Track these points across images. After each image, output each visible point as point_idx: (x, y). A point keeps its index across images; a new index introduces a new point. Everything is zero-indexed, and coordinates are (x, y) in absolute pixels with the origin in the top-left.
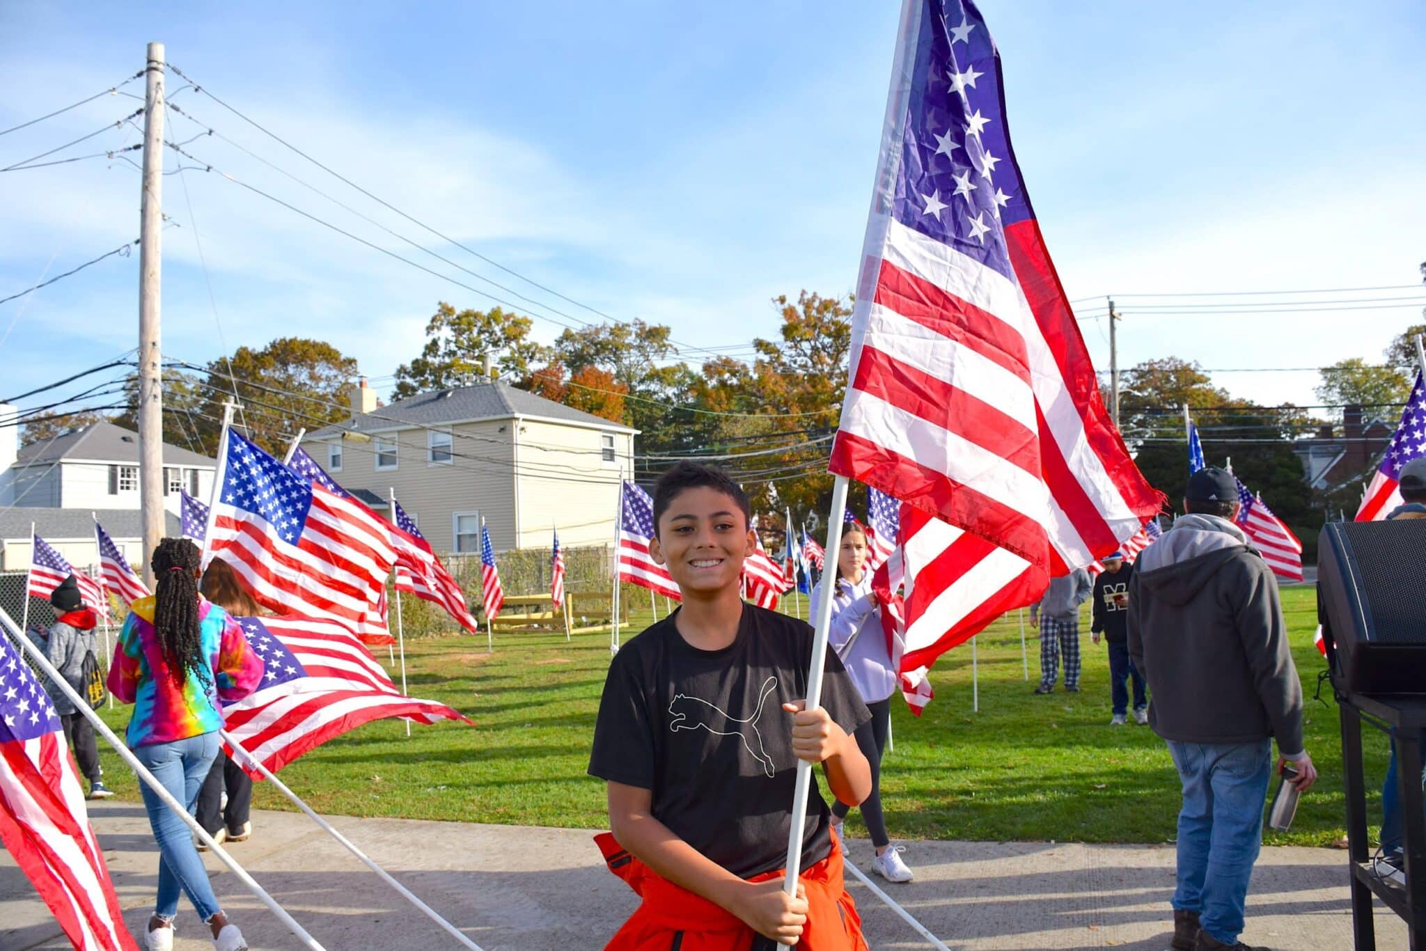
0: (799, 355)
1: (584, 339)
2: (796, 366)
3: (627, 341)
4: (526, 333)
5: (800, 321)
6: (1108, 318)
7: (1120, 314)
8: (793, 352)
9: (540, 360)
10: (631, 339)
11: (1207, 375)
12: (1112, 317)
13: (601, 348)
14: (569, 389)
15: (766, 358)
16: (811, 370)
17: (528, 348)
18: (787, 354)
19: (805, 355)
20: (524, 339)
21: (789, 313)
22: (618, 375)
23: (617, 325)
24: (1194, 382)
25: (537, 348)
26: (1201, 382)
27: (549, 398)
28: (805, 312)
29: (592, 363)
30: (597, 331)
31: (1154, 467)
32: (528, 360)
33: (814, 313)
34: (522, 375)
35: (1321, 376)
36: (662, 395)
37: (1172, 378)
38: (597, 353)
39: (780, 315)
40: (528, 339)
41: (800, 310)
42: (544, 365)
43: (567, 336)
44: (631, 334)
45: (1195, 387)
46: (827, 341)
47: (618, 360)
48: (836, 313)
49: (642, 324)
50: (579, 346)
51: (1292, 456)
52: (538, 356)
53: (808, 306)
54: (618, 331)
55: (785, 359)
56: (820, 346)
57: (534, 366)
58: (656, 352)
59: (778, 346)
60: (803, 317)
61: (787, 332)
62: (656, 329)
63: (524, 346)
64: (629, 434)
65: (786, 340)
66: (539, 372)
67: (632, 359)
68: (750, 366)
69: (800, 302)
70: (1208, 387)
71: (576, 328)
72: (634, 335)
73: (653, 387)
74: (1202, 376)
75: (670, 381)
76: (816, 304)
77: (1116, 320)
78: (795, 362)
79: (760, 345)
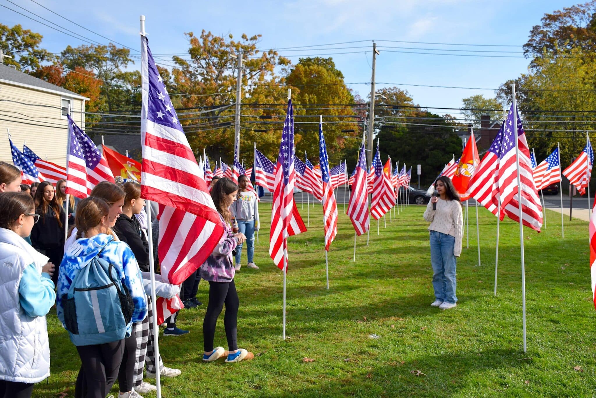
0: (199, 67)
1: (80, 53)
2: (197, 73)
3: (105, 56)
4: (38, 43)
5: (200, 47)
6: (372, 53)
7: (379, 51)
8: (196, 65)
9: (48, 60)
10: (108, 55)
11: (411, 97)
12: (375, 52)
13: (89, 58)
14: (66, 78)
15: (180, 68)
16: (206, 76)
17: (40, 53)
18: (193, 66)
19: (203, 68)
20: (37, 47)
21: (194, 41)
22: (99, 76)
23: (99, 46)
24: (405, 101)
25: (45, 53)
26: (408, 101)
27: (53, 83)
28: (204, 43)
29: (83, 67)
30: (87, 49)
31: (387, 140)
32: (40, 60)
33: (209, 44)
34: (36, 68)
35: (463, 103)
36: (125, 89)
37: (394, 98)
38: (87, 61)
39: (189, 43)
40: (41, 46)
41: (201, 41)
42: (50, 64)
43: (69, 51)
44: (107, 52)
45: (406, 103)
46: (216, 60)
47: (100, 67)
48: (222, 45)
49: (114, 47)
50: (76, 56)
51: (458, 138)
52: (46, 58)
53: (205, 38)
54: (101, 49)
55: (191, 69)
56: (211, 63)
57: (44, 64)
58: (122, 63)
59: (188, 62)
60: (202, 45)
61: (194, 53)
62: (121, 50)
63: (37, 52)
64: (82, 100)
65: (192, 58)
66: (47, 68)
67: (108, 67)
68: (170, 70)
69: (201, 37)
70: (411, 104)
71: (74, 47)
72: (109, 53)
73: (120, 83)
74: (409, 98)
75: (130, 80)
76: (210, 39)
77: (376, 54)
78: (197, 71)
79: (176, 59)
